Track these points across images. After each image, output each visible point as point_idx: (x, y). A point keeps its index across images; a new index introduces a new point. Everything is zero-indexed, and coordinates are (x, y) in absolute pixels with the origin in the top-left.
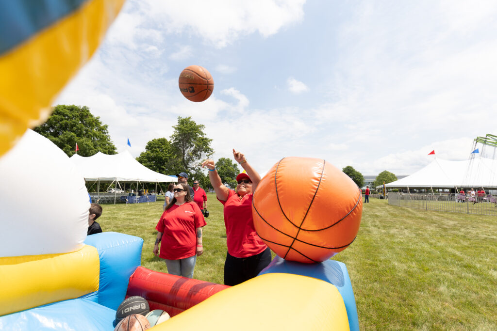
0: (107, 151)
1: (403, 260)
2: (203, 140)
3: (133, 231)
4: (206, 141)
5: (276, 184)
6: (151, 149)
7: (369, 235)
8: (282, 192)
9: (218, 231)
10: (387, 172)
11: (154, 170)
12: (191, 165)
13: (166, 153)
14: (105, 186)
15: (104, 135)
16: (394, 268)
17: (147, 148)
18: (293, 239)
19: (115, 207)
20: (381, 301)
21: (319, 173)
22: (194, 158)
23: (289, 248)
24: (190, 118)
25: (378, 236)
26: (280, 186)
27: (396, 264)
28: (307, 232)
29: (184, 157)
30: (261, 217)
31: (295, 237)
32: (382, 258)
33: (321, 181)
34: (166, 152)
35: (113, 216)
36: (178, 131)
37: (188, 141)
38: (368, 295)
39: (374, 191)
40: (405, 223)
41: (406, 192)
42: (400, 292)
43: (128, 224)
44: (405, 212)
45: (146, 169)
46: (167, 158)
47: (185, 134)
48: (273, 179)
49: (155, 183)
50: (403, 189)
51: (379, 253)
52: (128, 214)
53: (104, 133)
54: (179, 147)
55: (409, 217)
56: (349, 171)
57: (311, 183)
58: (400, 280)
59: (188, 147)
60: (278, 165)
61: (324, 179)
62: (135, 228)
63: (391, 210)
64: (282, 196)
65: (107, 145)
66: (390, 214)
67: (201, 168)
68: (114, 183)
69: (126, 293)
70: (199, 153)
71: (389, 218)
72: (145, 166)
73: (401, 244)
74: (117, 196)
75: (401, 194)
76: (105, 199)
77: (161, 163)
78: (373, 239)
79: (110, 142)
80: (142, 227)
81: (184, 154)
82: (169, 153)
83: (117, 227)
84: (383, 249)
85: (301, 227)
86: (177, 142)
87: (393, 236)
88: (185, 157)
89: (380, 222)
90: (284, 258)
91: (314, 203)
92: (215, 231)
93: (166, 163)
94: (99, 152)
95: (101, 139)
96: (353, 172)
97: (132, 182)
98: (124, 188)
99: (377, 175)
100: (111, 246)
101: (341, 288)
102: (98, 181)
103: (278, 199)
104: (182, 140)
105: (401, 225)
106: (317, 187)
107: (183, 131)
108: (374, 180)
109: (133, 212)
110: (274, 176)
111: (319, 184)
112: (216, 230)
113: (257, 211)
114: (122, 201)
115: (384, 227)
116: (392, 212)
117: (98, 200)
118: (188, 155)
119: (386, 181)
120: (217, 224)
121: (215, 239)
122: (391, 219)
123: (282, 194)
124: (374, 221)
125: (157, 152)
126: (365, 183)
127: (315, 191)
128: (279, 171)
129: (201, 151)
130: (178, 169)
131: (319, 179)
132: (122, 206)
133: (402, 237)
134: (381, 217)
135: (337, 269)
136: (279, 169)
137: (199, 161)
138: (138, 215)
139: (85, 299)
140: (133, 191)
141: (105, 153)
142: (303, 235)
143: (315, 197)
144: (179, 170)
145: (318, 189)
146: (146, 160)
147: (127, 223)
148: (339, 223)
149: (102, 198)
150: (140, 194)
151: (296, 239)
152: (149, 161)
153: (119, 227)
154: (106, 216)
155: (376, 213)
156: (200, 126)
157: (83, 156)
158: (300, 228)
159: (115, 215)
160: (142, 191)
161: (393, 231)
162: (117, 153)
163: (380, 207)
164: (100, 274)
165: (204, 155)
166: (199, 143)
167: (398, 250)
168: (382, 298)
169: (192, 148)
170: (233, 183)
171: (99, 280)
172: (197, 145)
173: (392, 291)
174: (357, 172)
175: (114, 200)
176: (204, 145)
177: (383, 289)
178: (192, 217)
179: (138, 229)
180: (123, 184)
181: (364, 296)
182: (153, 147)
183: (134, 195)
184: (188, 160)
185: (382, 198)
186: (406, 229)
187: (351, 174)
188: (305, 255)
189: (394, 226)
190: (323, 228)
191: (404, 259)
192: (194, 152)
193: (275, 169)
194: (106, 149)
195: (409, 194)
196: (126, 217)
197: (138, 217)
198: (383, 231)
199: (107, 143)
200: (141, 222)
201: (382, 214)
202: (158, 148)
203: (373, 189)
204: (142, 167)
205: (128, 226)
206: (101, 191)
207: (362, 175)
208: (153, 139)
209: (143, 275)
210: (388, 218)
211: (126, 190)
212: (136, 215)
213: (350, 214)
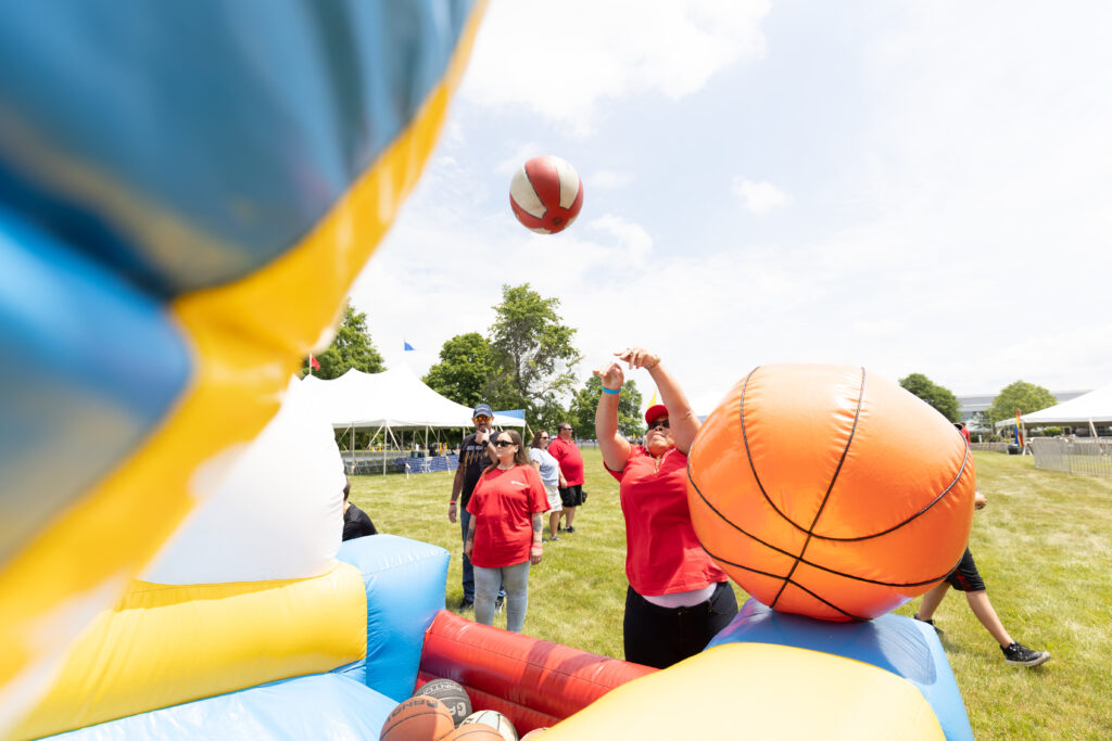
0: (366, 365)
1: (1094, 618)
2: (556, 331)
3: (422, 531)
4: (563, 332)
5: (744, 428)
6: (450, 358)
7: (985, 547)
8: (759, 446)
9: (599, 535)
10: (1025, 385)
11: (459, 401)
12: (535, 387)
13: (480, 365)
14: (365, 439)
15: (361, 334)
16: (1068, 638)
17: (443, 355)
18: (793, 561)
19: (384, 481)
20: (1036, 723)
21: (853, 400)
22: (540, 373)
23: (783, 582)
24: (526, 286)
25: (1012, 551)
26: (753, 433)
27: (1075, 627)
28: (828, 542)
29: (518, 370)
30: (711, 506)
31: (799, 556)
32: (1030, 610)
33: (859, 418)
34: (481, 362)
35: (384, 501)
36: (503, 316)
37: (525, 336)
38: (997, 706)
39: (990, 433)
40: (1091, 518)
41: (1087, 434)
42: (1093, 705)
43: (412, 516)
44: (1088, 488)
45: (443, 399)
46: (484, 374)
47: (518, 321)
48: (737, 416)
49: (461, 429)
50: (1079, 429)
51: (1018, 596)
52: (411, 496)
53: (359, 330)
54: (509, 349)
55: (1099, 501)
56: (917, 386)
57: (834, 425)
58: (1090, 671)
59: (525, 350)
60: (746, 384)
61: (866, 414)
62: (426, 526)
63: (1045, 481)
64: (761, 457)
65: (366, 354)
66: (1041, 493)
67: (556, 393)
68: (382, 432)
69: (418, 665)
70: (549, 359)
71: (1040, 503)
72: (442, 394)
73: (1082, 574)
74: (389, 458)
75: (1070, 441)
76: (366, 465)
77: (471, 386)
78: (1000, 559)
79: (370, 347)
80: (440, 524)
81: (518, 365)
82: (487, 364)
83: (392, 524)
84: (1029, 587)
85: (814, 531)
86: (503, 340)
87: (1056, 551)
88: (521, 371)
89: (1015, 514)
90: (771, 607)
91: (842, 471)
92: (594, 535)
93: (481, 385)
94: (353, 370)
95: (355, 342)
96: (927, 388)
97: (414, 427)
98: (402, 441)
99: (997, 392)
100: (388, 566)
101: (928, 688)
102: (351, 429)
103: (752, 464)
104: (513, 334)
105: (1079, 523)
106: (848, 434)
107: (513, 314)
108: (988, 406)
109: (421, 492)
110: (738, 408)
111: (855, 425)
112: (597, 530)
113: (699, 492)
114: (397, 468)
115: (1029, 528)
116: (1048, 488)
117: (353, 467)
118: (527, 366)
119: (1022, 407)
120: (596, 517)
121: (594, 552)
122: (1045, 507)
123: (760, 452)
124: (996, 513)
125: (463, 362)
126: (962, 414)
127: (846, 443)
128: (747, 398)
129: (555, 356)
130: (507, 397)
131: (854, 414)
132: (398, 478)
133: (1085, 554)
134: (1017, 500)
135: (913, 640)
136: (748, 393)
137: (553, 378)
138: (432, 497)
139: (342, 675)
140: (417, 446)
141: (362, 370)
142: (818, 552)
143: (847, 458)
144: (510, 399)
145: (851, 437)
146: (442, 380)
147: (409, 515)
148: (913, 522)
149: (360, 463)
150: (432, 453)
151: (801, 559)
152: (448, 383)
153: (395, 523)
154: (369, 500)
155: (1001, 492)
156: (549, 302)
157: (323, 378)
158: (810, 533)
159: (387, 499)
160: (436, 446)
161: (1054, 539)
162: (385, 369)
163: (1011, 474)
164: (369, 624)
165: (560, 364)
166: (549, 340)
167: (1075, 588)
168: (1040, 717)
169: (535, 351)
170: (627, 425)
171: (365, 636)
172: (546, 343)
173: (1066, 700)
174: (938, 388)
175: (381, 467)
176: (559, 343)
177: (1040, 691)
178: (523, 492)
179: (432, 527)
180: (399, 433)
181: (985, 707)
182: (454, 353)
183: (421, 455)
184: (528, 377)
185: (1013, 451)
186: (1094, 532)
187: (922, 394)
188: (826, 599)
189: (1057, 526)
190: (872, 533)
191: (1096, 613)
192: (540, 359)
193: (740, 393)
194: (363, 361)
195: (1095, 440)
196: (407, 502)
197: (431, 502)
198: (1026, 538)
199: (366, 350)
200: (437, 513)
201: (1021, 493)
202: (465, 353)
203: (987, 430)
204: (434, 396)
205: (412, 520)
206: (358, 447)
207: (954, 394)
208: (455, 336)
209: (452, 630)
210: (1039, 505)
211: (405, 445)
212: (426, 498)
213: (943, 500)
